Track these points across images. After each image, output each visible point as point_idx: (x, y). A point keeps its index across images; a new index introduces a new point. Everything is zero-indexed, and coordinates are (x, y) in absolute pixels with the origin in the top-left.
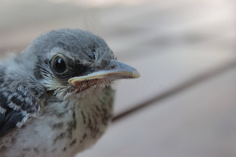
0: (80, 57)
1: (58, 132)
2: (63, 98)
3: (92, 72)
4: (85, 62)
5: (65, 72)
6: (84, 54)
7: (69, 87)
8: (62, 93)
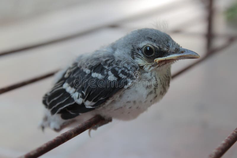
0: (162, 46)
1: (149, 90)
2: (149, 70)
3: (169, 55)
4: (165, 49)
5: (152, 55)
6: (164, 45)
7: (153, 64)
8: (148, 68)
